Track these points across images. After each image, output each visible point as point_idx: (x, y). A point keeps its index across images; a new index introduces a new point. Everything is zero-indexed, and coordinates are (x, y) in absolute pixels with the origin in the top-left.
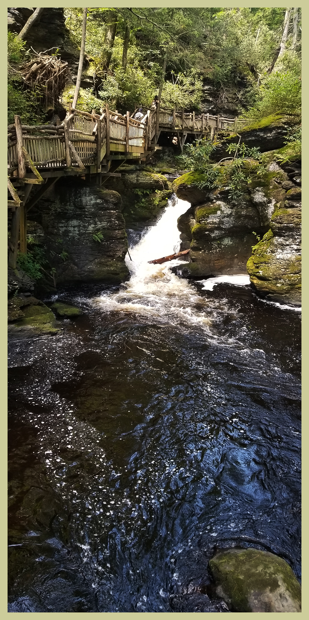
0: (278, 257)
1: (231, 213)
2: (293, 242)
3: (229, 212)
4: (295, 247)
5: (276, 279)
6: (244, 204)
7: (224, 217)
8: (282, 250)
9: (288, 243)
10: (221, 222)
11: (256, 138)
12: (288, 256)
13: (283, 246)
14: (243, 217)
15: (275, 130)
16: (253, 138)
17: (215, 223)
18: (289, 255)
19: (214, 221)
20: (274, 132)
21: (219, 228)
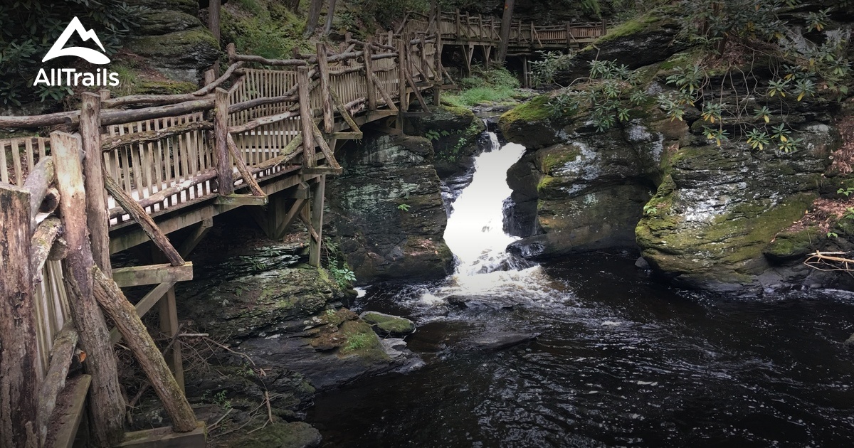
0: (688, 218)
1: (596, 158)
2: (710, 196)
3: (593, 158)
4: (713, 203)
5: (691, 252)
6: (615, 144)
7: (587, 164)
8: (694, 207)
9: (701, 197)
10: (583, 172)
11: (623, 49)
12: (703, 217)
13: (693, 202)
14: (613, 162)
15: (651, 37)
16: (619, 50)
17: (575, 174)
18: (706, 215)
19: (573, 171)
20: (649, 39)
21: (579, 181)
